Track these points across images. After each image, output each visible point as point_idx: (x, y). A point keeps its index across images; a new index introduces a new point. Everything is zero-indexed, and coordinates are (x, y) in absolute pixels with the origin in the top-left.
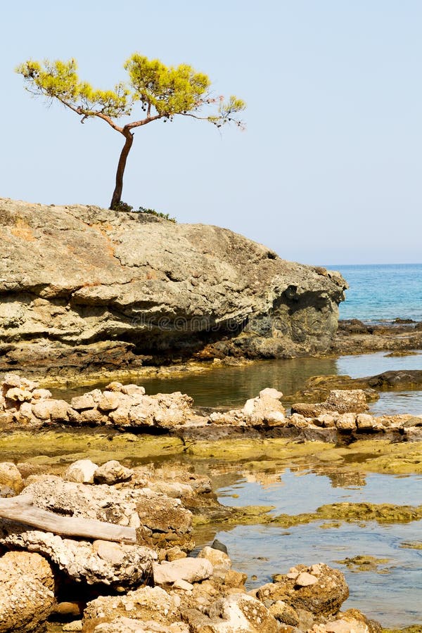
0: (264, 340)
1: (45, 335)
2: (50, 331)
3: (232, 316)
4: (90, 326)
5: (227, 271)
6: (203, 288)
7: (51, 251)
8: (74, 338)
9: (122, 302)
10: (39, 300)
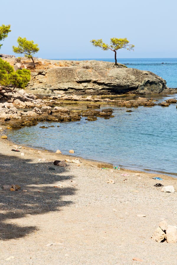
0: (142, 91)
1: (92, 89)
2: (93, 88)
3: (133, 86)
4: (100, 87)
5: (133, 77)
6: (124, 80)
7: (94, 74)
8: (97, 89)
9: (105, 83)
10: (91, 83)
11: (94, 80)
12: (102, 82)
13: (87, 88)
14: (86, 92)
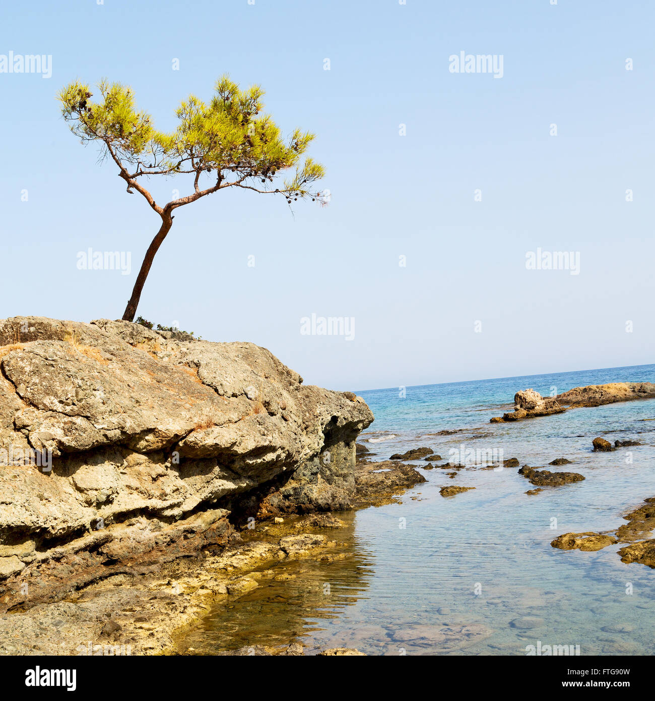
0: (314, 487)
1: (143, 512)
2: (151, 504)
4: (194, 491)
9: (240, 450)
10: (135, 457)
11: (172, 426)
12: (221, 437)
13: (115, 508)
14: (115, 548)
